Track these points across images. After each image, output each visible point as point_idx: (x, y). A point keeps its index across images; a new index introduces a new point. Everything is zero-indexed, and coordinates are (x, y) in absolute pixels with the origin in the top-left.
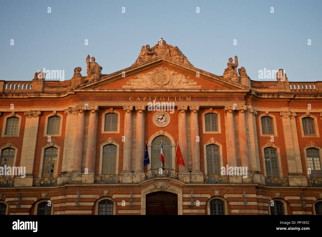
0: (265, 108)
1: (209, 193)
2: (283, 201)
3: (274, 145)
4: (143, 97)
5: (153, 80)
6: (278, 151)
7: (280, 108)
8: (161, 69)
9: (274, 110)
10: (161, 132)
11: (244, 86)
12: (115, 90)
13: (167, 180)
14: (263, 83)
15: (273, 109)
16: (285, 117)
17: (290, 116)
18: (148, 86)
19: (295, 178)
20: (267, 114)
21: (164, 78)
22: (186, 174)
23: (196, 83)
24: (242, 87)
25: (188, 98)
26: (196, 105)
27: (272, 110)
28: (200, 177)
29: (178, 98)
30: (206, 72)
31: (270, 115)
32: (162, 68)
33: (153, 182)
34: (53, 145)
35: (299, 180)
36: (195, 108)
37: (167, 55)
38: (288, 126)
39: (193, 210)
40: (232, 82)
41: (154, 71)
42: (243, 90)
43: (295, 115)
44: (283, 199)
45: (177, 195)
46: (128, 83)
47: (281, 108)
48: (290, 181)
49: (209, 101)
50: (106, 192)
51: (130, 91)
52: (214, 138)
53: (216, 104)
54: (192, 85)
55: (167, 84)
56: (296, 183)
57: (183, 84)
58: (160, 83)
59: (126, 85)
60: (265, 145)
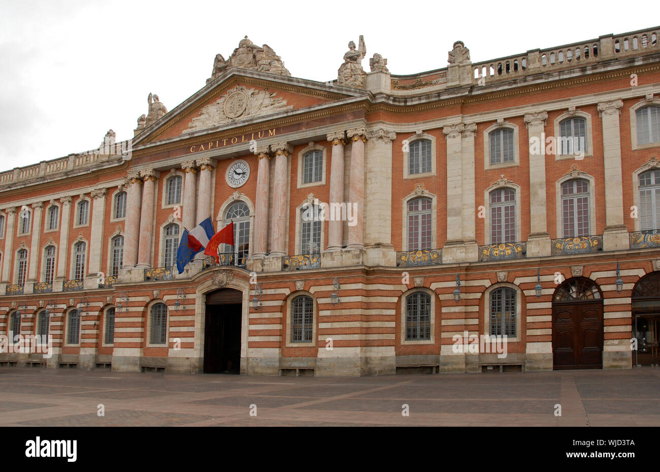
0: (415, 124)
1: (288, 286)
2: (429, 292)
3: (427, 192)
4: (208, 143)
5: (223, 111)
6: (434, 202)
7: (443, 119)
8: (235, 90)
9: (433, 125)
10: (236, 195)
11: (358, 91)
12: (168, 140)
13: (228, 270)
14: (421, 76)
15: (432, 123)
16: (452, 135)
17: (461, 132)
18: (215, 124)
19: (453, 249)
20: (419, 135)
21: (239, 105)
22: (256, 260)
23: (285, 102)
24: (355, 92)
25: (272, 131)
26: (279, 142)
27: (428, 126)
28: (276, 262)
29: (256, 134)
30: (296, 78)
31: (426, 136)
32: (236, 88)
33: (211, 275)
34: (120, 233)
35: (462, 251)
36: (280, 147)
37: (249, 64)
38: (455, 152)
39: (264, 314)
40: (338, 87)
41: (226, 95)
42: (356, 97)
43: (475, 127)
44: (429, 288)
45: (242, 292)
46: (190, 124)
47: (446, 119)
48: (444, 256)
49: (304, 129)
50: (155, 292)
51: (188, 137)
52: (314, 194)
53: (314, 134)
54: (280, 107)
55: (242, 114)
56: (455, 258)
57: (265, 109)
58: (232, 115)
59: (187, 128)
60: (410, 194)
